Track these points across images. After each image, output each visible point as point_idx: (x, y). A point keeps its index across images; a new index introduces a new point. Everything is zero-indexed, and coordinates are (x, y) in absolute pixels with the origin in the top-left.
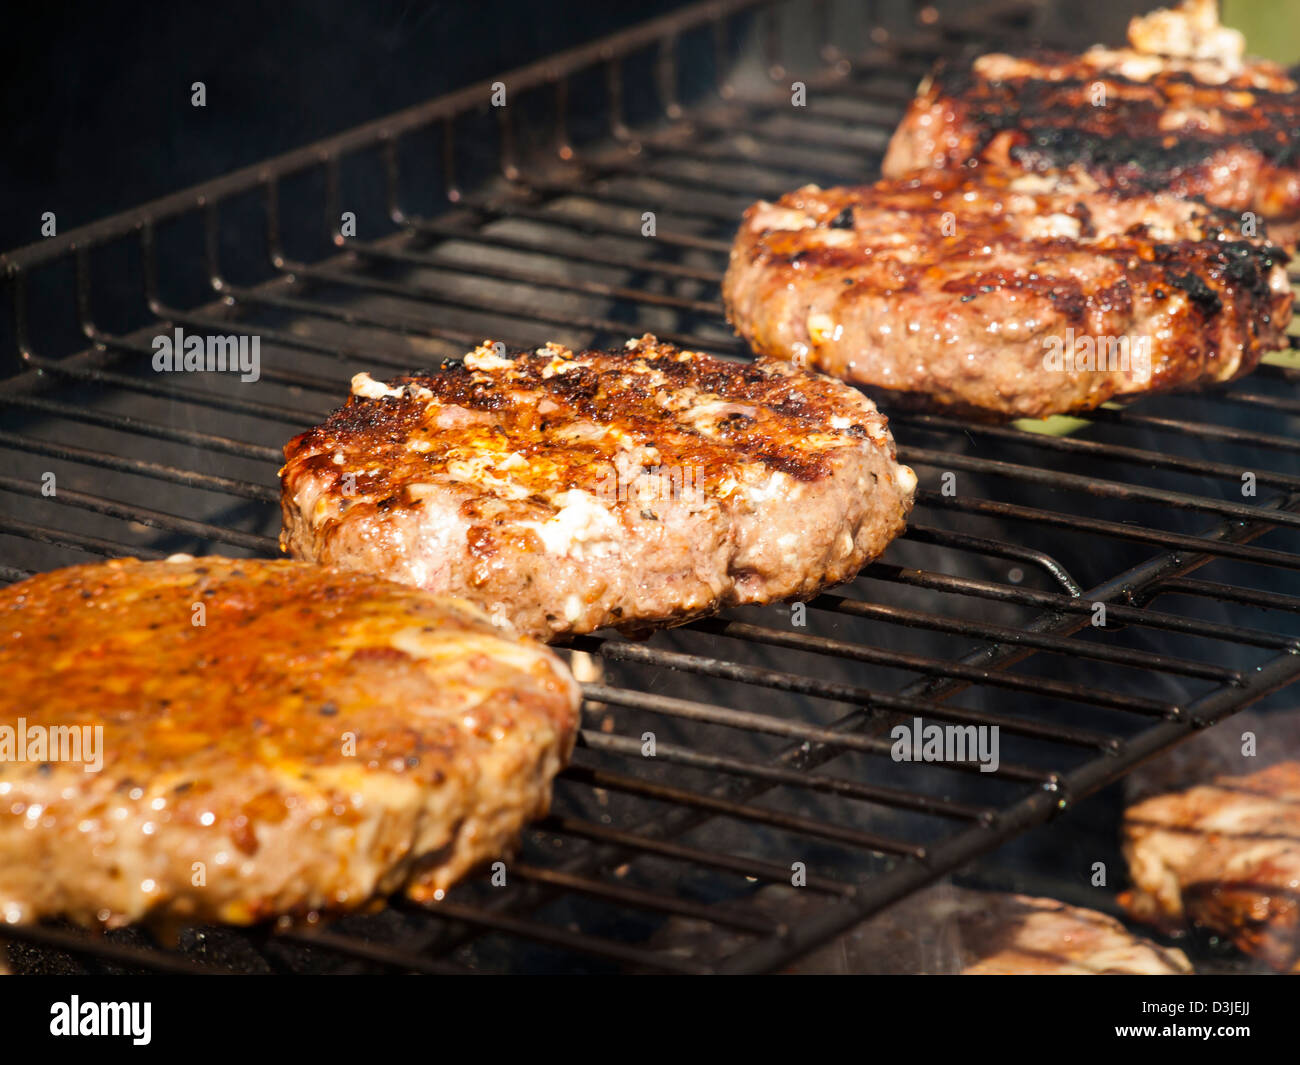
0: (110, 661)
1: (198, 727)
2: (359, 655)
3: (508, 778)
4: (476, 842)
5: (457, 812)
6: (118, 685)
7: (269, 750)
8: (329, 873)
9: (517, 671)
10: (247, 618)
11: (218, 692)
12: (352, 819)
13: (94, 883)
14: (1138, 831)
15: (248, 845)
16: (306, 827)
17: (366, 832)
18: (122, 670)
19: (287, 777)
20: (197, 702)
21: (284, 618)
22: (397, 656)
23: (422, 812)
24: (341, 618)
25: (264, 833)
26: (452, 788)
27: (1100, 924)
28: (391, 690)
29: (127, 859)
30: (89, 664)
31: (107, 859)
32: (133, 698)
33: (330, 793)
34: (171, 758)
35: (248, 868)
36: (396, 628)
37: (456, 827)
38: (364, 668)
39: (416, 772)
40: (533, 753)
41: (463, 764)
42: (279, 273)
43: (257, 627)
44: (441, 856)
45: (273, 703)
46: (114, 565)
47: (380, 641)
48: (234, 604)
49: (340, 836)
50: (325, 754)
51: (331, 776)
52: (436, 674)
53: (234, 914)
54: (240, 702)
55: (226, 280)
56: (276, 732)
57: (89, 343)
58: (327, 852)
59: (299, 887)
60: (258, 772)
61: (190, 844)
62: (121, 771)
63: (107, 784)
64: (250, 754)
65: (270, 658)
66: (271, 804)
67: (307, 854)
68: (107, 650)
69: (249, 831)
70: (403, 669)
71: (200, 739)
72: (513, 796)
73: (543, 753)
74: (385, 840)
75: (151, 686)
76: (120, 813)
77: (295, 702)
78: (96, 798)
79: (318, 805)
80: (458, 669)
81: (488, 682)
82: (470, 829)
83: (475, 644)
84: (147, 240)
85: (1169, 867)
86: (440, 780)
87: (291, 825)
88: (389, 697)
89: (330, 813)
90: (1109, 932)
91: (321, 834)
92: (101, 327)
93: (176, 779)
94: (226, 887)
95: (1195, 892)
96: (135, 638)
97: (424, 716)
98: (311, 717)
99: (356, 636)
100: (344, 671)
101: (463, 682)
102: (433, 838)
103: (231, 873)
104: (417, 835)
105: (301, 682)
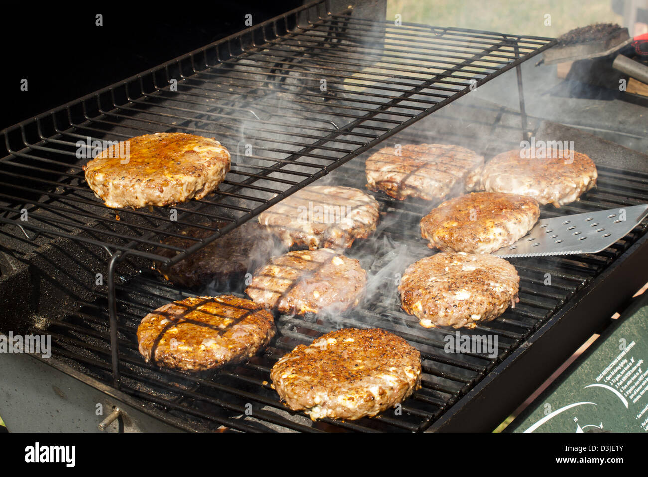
0: (139, 155)
1: (153, 168)
2: (186, 152)
3: (214, 175)
4: (208, 187)
5: (204, 182)
6: (140, 160)
7: (166, 172)
8: (178, 195)
9: (217, 153)
10: (166, 145)
11: (159, 160)
12: (182, 185)
13: (133, 199)
14: (368, 172)
15: (162, 191)
16: (173, 187)
17: (185, 187)
18: (141, 157)
19: (169, 177)
20: (154, 163)
21: (173, 145)
22: (194, 151)
23: (196, 182)
24: (184, 144)
25: (164, 188)
26: (202, 176)
27: (357, 191)
28: (191, 159)
29: (138, 195)
30: (135, 156)
31: (135, 195)
32: (142, 162)
33: (177, 180)
34: (148, 175)
35: (162, 195)
36: (194, 146)
37: (204, 185)
38: (187, 155)
39: (195, 174)
40: (219, 169)
41: (205, 172)
42: (195, 73)
43: (168, 147)
44: (202, 190)
45: (168, 162)
46: (144, 136)
47: (191, 149)
48: (164, 142)
49: (179, 188)
50: (177, 172)
51: (177, 176)
52: (201, 155)
53: (160, 204)
54: (163, 162)
55: (184, 75)
56: (168, 168)
57: (156, 90)
58: (177, 191)
59: (172, 198)
60: (164, 176)
61: (151, 191)
62: (137, 178)
63: (134, 180)
64: (163, 173)
65: (169, 153)
66: (166, 183)
67: (173, 192)
68: (138, 153)
69: (161, 188)
70: (194, 154)
71: (154, 170)
72: (216, 178)
73: (222, 170)
74: (189, 188)
75: (146, 160)
76: (136, 186)
77: (173, 162)
78: (132, 183)
79: (175, 182)
80: (205, 154)
81: (211, 156)
82: (207, 185)
83: (210, 148)
84: (167, 69)
85: (374, 179)
86: (200, 175)
87: (170, 186)
88: (191, 160)
89: (177, 184)
90: (359, 192)
91: (175, 188)
92: (158, 87)
93: (148, 179)
94: (158, 199)
95: (378, 183)
96: (144, 151)
97: (197, 163)
98: (176, 165)
99: (186, 148)
100: (183, 155)
101: (206, 156)
102: (199, 187)
103: (159, 196)
104: (196, 187)
105: (174, 158)
